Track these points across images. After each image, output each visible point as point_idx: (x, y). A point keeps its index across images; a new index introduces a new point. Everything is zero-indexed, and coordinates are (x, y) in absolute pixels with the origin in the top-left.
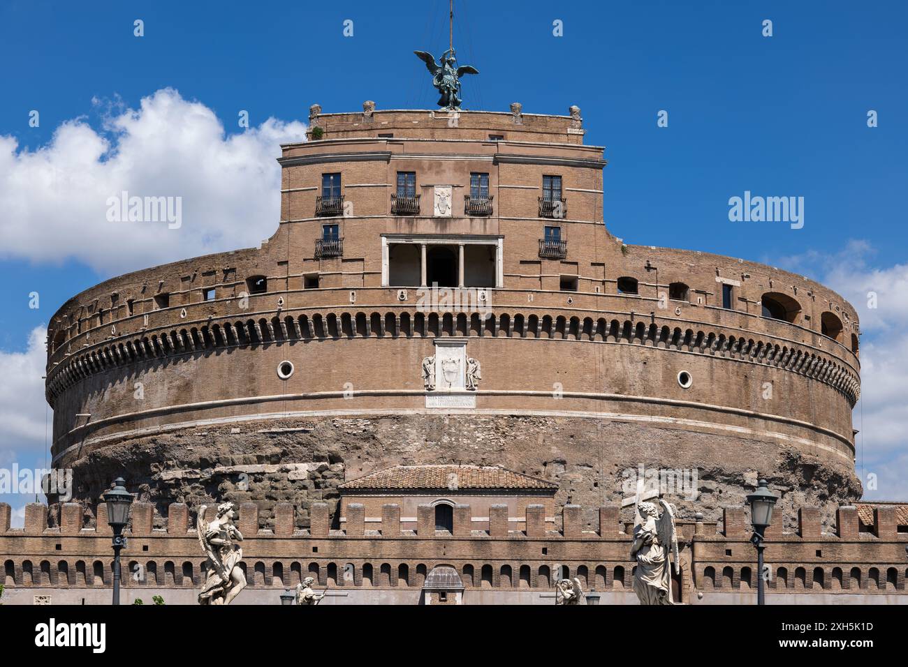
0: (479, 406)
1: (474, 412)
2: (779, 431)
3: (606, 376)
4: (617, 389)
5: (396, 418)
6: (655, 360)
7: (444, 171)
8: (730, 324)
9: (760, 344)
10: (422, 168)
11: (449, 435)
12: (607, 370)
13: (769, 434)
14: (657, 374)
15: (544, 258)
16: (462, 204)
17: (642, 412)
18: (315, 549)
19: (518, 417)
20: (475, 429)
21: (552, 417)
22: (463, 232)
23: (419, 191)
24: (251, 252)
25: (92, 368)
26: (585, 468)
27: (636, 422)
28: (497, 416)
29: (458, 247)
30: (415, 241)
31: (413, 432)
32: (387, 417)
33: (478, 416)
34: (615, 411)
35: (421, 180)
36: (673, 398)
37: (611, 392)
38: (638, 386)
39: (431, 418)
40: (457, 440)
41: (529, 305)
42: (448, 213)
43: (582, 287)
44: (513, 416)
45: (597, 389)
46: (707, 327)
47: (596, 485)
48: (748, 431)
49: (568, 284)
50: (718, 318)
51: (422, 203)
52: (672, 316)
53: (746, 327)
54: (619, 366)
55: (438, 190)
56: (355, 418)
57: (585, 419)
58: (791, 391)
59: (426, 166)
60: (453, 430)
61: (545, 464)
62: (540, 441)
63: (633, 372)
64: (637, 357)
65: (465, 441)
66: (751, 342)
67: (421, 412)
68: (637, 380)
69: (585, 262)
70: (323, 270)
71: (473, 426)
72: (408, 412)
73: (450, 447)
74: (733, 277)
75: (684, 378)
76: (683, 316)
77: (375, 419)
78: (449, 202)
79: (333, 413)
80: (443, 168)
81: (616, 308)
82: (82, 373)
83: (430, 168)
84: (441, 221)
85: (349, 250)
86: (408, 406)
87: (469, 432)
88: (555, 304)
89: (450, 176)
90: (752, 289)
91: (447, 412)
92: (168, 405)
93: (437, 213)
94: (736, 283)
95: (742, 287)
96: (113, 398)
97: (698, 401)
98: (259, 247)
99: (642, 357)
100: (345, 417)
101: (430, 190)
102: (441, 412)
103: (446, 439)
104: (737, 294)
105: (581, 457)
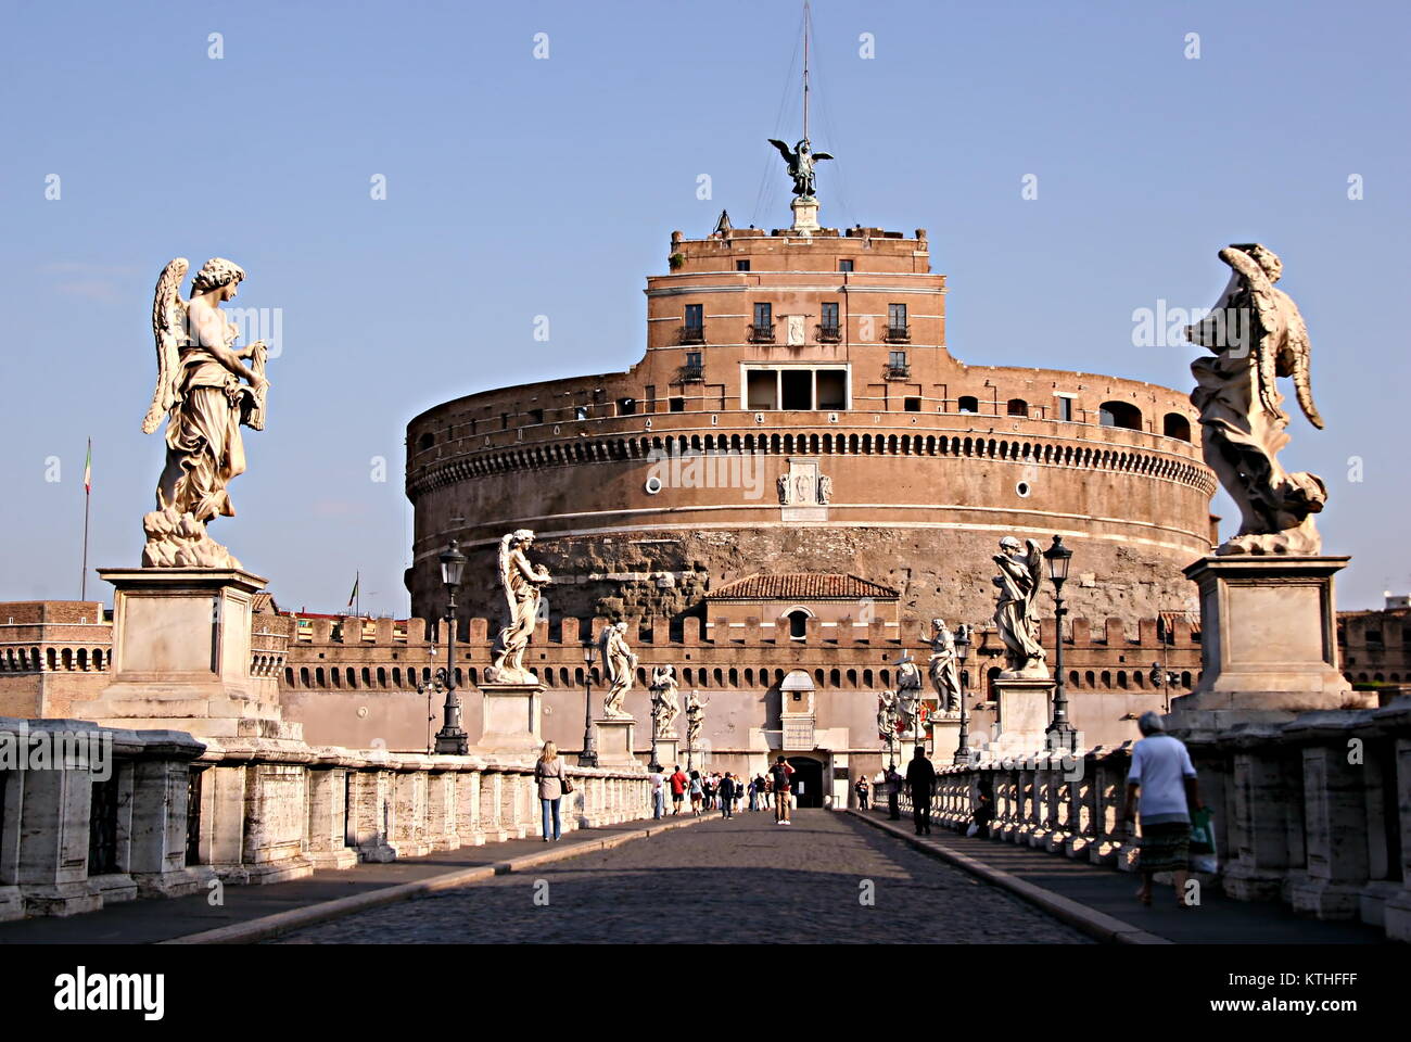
0: (831, 519)
1: (826, 525)
2: (1117, 533)
3: (949, 488)
4: (958, 501)
5: (757, 532)
6: (994, 472)
7: (797, 302)
8: (1068, 436)
9: (1098, 452)
10: (776, 300)
11: (803, 545)
12: (949, 484)
13: (1107, 537)
14: (996, 485)
15: (889, 381)
16: (814, 331)
17: (981, 521)
18: (688, 657)
19: (867, 529)
20: (827, 541)
21: (899, 529)
22: (814, 358)
23: (775, 321)
24: (620, 376)
25: (465, 475)
26: (929, 575)
27: (976, 531)
28: (847, 528)
29: (810, 372)
30: (771, 368)
31: (770, 543)
32: (746, 529)
33: (830, 529)
34: (956, 521)
35: (776, 311)
36: (1011, 508)
37: (952, 504)
38: (978, 496)
39: (787, 531)
40: (810, 550)
41: (875, 426)
42: (799, 342)
43: (925, 408)
44: (862, 528)
45: (940, 502)
46: (1044, 440)
47: (938, 590)
48: (1086, 535)
49: (912, 405)
50: (1055, 430)
51: (777, 332)
52: (1010, 431)
53: (1084, 436)
54: (960, 480)
55: (791, 319)
56: (718, 530)
57: (928, 530)
58: (1130, 494)
59: (781, 299)
60: (807, 541)
61: (891, 572)
62: (887, 551)
63: (973, 485)
64: (976, 470)
65: (818, 551)
66: (1088, 451)
67: (778, 524)
68: (978, 491)
69: (927, 384)
70: (687, 395)
71: (824, 538)
72: (766, 525)
73: (804, 557)
74: (1072, 390)
75: (1023, 488)
76: (1020, 431)
77: (737, 532)
78: (800, 330)
79: (697, 526)
80: (796, 299)
81: (958, 425)
82: (454, 478)
83: (784, 299)
84: (796, 350)
85: (710, 376)
86: (765, 519)
87: (822, 543)
88: (902, 424)
89: (802, 306)
90: (1091, 400)
91: (801, 525)
92: (542, 515)
93: (791, 342)
94: (1073, 396)
95: (1080, 399)
96: (487, 504)
97: (1036, 509)
98: (627, 371)
99: (982, 470)
100: (708, 530)
101: (785, 319)
102: (796, 525)
103: (800, 550)
104: (1074, 406)
105: (925, 564)
